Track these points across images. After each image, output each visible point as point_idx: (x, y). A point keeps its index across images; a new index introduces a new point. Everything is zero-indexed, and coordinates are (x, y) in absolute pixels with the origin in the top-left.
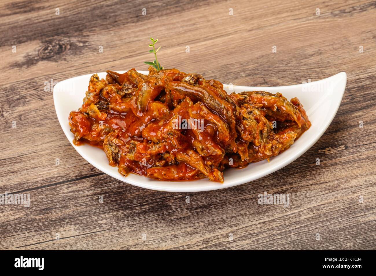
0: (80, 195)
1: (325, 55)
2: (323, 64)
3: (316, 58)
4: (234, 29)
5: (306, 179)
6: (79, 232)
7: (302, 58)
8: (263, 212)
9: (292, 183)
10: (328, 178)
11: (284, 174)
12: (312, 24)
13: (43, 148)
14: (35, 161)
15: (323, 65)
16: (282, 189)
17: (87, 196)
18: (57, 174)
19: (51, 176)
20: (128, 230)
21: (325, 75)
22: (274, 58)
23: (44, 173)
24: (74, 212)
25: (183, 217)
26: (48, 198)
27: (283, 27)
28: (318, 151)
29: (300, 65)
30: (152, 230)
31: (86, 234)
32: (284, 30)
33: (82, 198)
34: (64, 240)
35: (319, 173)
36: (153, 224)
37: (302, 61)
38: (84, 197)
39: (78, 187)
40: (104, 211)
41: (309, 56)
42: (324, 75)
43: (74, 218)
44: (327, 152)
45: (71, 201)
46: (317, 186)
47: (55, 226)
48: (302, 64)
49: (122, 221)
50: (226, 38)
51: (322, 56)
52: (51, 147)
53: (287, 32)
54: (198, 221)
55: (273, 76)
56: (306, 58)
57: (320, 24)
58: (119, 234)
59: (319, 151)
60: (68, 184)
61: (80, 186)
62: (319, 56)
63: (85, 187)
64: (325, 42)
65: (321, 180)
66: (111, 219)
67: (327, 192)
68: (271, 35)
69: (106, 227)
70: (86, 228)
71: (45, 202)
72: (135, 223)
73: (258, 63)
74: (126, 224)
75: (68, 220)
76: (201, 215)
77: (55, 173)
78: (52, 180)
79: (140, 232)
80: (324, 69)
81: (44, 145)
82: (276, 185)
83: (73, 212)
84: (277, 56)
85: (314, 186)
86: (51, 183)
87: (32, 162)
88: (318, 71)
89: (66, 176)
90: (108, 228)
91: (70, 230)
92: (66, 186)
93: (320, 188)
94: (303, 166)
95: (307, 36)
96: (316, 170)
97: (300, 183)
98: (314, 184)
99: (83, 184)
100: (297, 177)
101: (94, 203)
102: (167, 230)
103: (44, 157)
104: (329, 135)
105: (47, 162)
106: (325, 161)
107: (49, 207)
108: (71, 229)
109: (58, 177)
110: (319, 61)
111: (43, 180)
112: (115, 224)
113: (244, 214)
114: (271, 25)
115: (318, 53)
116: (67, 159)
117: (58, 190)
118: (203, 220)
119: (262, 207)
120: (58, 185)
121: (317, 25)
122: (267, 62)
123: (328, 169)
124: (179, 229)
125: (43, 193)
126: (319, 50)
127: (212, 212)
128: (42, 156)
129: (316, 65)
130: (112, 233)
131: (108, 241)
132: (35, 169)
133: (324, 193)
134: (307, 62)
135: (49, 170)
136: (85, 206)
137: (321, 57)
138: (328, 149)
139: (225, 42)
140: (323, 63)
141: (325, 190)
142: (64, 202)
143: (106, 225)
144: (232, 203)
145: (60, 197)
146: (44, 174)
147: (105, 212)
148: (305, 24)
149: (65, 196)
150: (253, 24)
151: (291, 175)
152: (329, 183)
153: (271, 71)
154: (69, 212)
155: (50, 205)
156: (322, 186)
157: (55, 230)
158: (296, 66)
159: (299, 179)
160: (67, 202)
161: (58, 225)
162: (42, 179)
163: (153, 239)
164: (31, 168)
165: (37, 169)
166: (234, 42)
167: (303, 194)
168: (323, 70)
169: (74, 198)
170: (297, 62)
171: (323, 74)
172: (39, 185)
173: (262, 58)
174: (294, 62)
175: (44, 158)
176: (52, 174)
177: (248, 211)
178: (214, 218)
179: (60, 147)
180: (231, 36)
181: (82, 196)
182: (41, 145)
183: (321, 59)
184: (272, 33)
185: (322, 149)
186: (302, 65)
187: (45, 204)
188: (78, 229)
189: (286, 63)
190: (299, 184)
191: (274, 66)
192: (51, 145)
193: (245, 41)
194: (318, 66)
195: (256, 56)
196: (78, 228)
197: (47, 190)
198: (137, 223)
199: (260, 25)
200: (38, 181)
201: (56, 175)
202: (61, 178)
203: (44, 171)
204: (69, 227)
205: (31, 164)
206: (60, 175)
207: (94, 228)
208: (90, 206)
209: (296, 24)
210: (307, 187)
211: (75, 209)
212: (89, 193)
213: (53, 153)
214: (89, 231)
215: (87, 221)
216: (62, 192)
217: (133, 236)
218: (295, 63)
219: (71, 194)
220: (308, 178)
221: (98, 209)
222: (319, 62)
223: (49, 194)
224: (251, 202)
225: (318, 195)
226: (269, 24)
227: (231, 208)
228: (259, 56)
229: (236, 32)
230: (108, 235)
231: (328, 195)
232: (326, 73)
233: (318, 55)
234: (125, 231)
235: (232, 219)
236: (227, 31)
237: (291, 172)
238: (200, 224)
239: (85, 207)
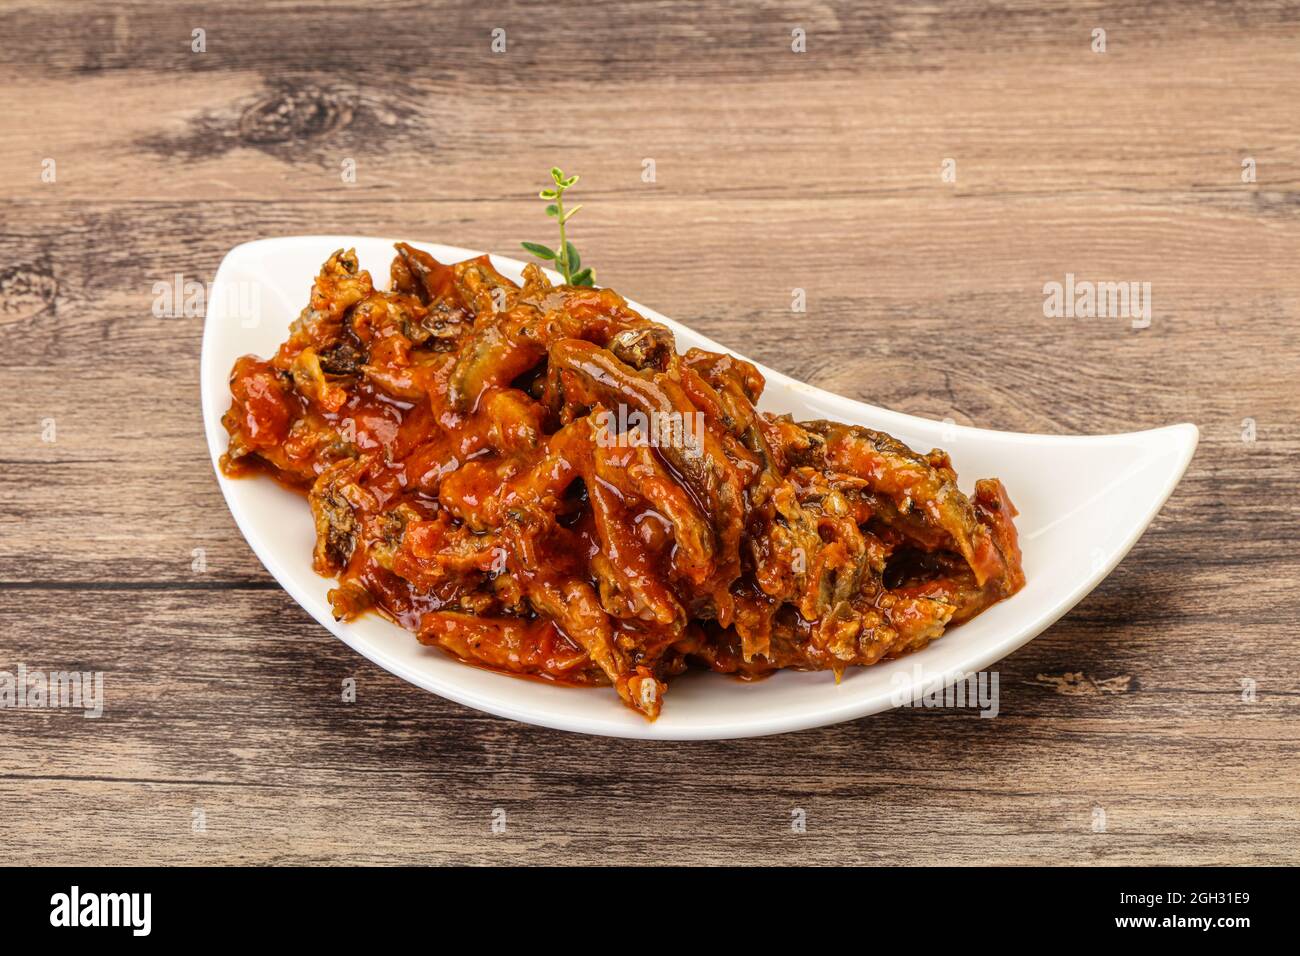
0: (206, 643)
1: (1179, 342)
2: (1163, 372)
3: (1145, 346)
4: (908, 177)
5: (960, 765)
6: (157, 768)
7: (1100, 334)
8: (777, 846)
9: (909, 769)
10: (1032, 779)
11: (896, 729)
12: (1175, 221)
13: (142, 451)
14: (103, 490)
15: (1161, 375)
16: (870, 781)
17: (227, 651)
18: (156, 553)
19: (133, 554)
20: (318, 801)
21: (1156, 411)
22: (1006, 310)
23: (116, 537)
24: (166, 697)
25: (511, 801)
26: (100, 628)
27: (1076, 209)
28: (1035, 676)
29: (1086, 356)
30: (394, 822)
31: (178, 782)
32: (1076, 221)
33: (208, 656)
34: (99, 787)
35: (1013, 754)
36: (403, 800)
37: (1097, 344)
38: (215, 651)
39: (210, 613)
40: (262, 717)
41: (1126, 333)
42: (1152, 413)
43: (156, 717)
44: (1062, 690)
45: (170, 656)
46: (987, 799)
47: (86, 731)
48: (1092, 354)
49: (307, 765)
50: (874, 203)
51: (1172, 344)
52: (169, 456)
53: (1082, 229)
54: (553, 827)
55: (981, 376)
56: (1113, 337)
57: (1204, 225)
58: (280, 808)
59: (1041, 677)
60: (179, 596)
61: (216, 613)
62: (1160, 340)
63: (233, 618)
64: (1196, 295)
65: (1009, 780)
66: (276, 750)
67: (1012, 827)
68: (1027, 226)
69: (249, 773)
70: (185, 763)
71: (83, 638)
72: (348, 782)
73: (947, 317)
74: (318, 779)
75: (136, 720)
76: (571, 805)
77: (153, 547)
78: (133, 567)
79: (352, 818)
80: (1161, 392)
81: (150, 442)
82: (855, 762)
83: (163, 694)
84: (1021, 307)
85: (977, 798)
86: (128, 580)
87: (91, 491)
88: (1137, 391)
89: (182, 567)
90: (255, 777)
91: (130, 755)
92: (170, 602)
93: (994, 811)
94: (966, 717)
95: (1144, 257)
96: (1002, 743)
97: (935, 773)
98: (979, 792)
99: (227, 605)
100: (933, 750)
101: (239, 682)
102: (442, 832)
103: (135, 482)
104: (1091, 629)
105: (138, 502)
106: (1045, 720)
107: (91, 661)
108: (134, 751)
109: (158, 563)
110: (1152, 358)
111: (105, 562)
112: (282, 771)
113: (711, 839)
114: (1038, 193)
115: (1159, 326)
116: (207, 506)
117: (141, 610)
118: (572, 826)
119: (779, 830)
120: (146, 593)
121: (1190, 228)
122: (979, 322)
123: (1045, 750)
124: (481, 837)
125: (90, 607)
126: (1168, 319)
127: (611, 805)
128: (130, 480)
129: (1138, 370)
130: (261, 800)
131: (239, 823)
132: (93, 518)
133: (1003, 829)
134: (1111, 352)
135: (135, 532)
136: (206, 685)
137: (1163, 346)
138: (1070, 677)
139: (865, 218)
140: (1164, 368)
141: (1010, 822)
142: (146, 654)
143: (250, 768)
144: (686, 791)
145: (138, 636)
146: (114, 543)
147: (265, 720)
148: (1152, 214)
149: (155, 633)
150: (980, 174)
151: (915, 738)
152: (1031, 799)
153: (979, 355)
154: (149, 693)
155: (95, 655)
156: (1005, 803)
157: (82, 745)
158: (1072, 358)
159: (936, 761)
160: (155, 656)
161: (100, 729)
162: (102, 557)
163: (384, 852)
164: (82, 513)
165: (98, 519)
166: (895, 225)
167: (930, 815)
168: (1154, 394)
169: (181, 649)
170: (1079, 344)
171: (1148, 406)
172: (85, 576)
173: (967, 303)
174: (1069, 342)
175: (136, 486)
176: (141, 549)
177: (728, 831)
178: (610, 829)
179: (198, 459)
180: (890, 202)
181: (212, 646)
182: (141, 441)
183: (1162, 351)
184: (1031, 222)
185: (1051, 674)
186: (1090, 360)
187: (83, 647)
188: (157, 759)
189: (1039, 338)
190: (931, 780)
191: (997, 341)
192: (173, 447)
193: (933, 228)
194: (1145, 373)
195: (950, 291)
196: (159, 754)
197: (106, 599)
198: (354, 784)
199: (1001, 184)
200: (86, 563)
201: (153, 556)
202: (166, 570)
203: (117, 532)
204: (131, 745)
205: (85, 499)
206: (166, 556)
207: (210, 769)
208: (223, 688)
209: (1123, 208)
210: (953, 794)
211: (172, 688)
212: (238, 643)
213: (168, 478)
214: (191, 775)
215: (195, 738)
216: (150, 617)
217: (323, 827)
218: (1070, 347)
219: (179, 632)
220: (967, 765)
221: (247, 704)
222: (1151, 363)
223: (105, 616)
224: (750, 803)
225: (980, 831)
226: (1033, 189)
227: (677, 808)
228: (962, 294)
229: (913, 191)
230: (246, 805)
231: (1011, 838)
232: (1160, 407)
233: (1159, 336)
234: (304, 802)
235: (668, 847)
236: (885, 178)
237: (918, 730)
238: (555, 839)
239: (205, 689)
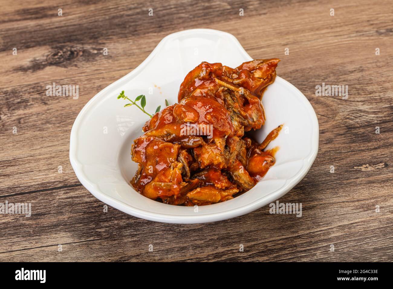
0: (79, 202)
1: (367, 72)
2: (364, 81)
3: (357, 75)
4: (266, 43)
5: (338, 195)
6: (73, 239)
7: (341, 74)
8: (286, 227)
9: (322, 199)
10: (363, 196)
11: (314, 189)
12: (354, 42)
13: (41, 152)
14: (31, 165)
15: (364, 82)
16: (310, 204)
17: (86, 203)
18: (55, 179)
19: (47, 181)
20: (130, 240)
21: (366, 91)
22: (309, 72)
23: (40, 177)
24: (70, 219)
25: (194, 229)
26: (42, 203)
27: (321, 43)
28: (353, 167)
29: (339, 81)
30: (157, 241)
31: (82, 242)
32: (323, 46)
33: (81, 205)
34: (55, 248)
35: (354, 190)
36: (158, 235)
37: (341, 77)
38: (83, 203)
39: (77, 193)
40: (104, 219)
41: (349, 73)
42: (365, 92)
43: (68, 225)
44: (363, 169)
45: (68, 207)
46: (350, 203)
47: (46, 232)
48: (340, 80)
49: (123, 230)
50: (257, 51)
51: (364, 73)
52: (51, 152)
53: (326, 48)
54: (211, 234)
55: (307, 91)
56: (345, 74)
57: (363, 41)
58: (118, 244)
59: (355, 168)
60: (66, 190)
61: (79, 193)
62: (361, 73)
63: (85, 193)
64: (367, 60)
65: (355, 197)
66: (112, 228)
67: (361, 210)
68: (308, 50)
69: (105, 235)
70: (82, 236)
71: (37, 207)
72: (138, 233)
73: (291, 77)
74: (128, 233)
75: (62, 227)
76: (214, 228)
77: (53, 178)
78: (48, 184)
79: (143, 243)
80: (366, 86)
81: (43, 149)
82: (304, 200)
83: (69, 218)
84: (313, 71)
85: (347, 203)
86: (47, 188)
87: (27, 165)
88: (358, 87)
89: (64, 182)
90: (107, 236)
91: (63, 237)
92: (63, 192)
93: (353, 206)
94: (335, 182)
95: (348, 52)
96: (350, 187)
97: (331, 199)
98: (347, 202)
99: (83, 190)
100: (328, 193)
101: (93, 210)
102: (175, 242)
103: (41, 161)
104: (367, 152)
105: (44, 166)
106: (361, 179)
107: (42, 213)
108: (64, 236)
109: (56, 182)
110: (360, 78)
111: (38, 185)
112: (115, 233)
113: (264, 229)
114: (308, 41)
115: (359, 69)
116: (67, 164)
117: (54, 196)
118: (217, 233)
119: (285, 223)
120: (54, 191)
121: (359, 43)
122: (302, 77)
123: (364, 187)
124: (188, 241)
125: (37, 198)
126: (361, 67)
127: (228, 225)
128: (40, 161)
129: (356, 82)
130: (111, 243)
131: (106, 250)
132: (30, 173)
133: (358, 211)
134: (346, 78)
135: (45, 175)
136: (82, 213)
137: (362, 74)
138: (364, 166)
139: (256, 55)
140: (365, 80)
141: (360, 208)
142: (60, 208)
143: (104, 234)
144: (251, 217)
145: (55, 203)
146: (39, 179)
148: (346, 41)
149: (61, 201)
150: (288, 39)
151: (321, 190)
152: (365, 201)
153: (305, 85)
154: (64, 219)
155: (43, 211)
156: (356, 203)
157: (46, 237)
158: (334, 82)
159: (330, 196)
160: (63, 208)
161: (50, 231)
162: (37, 183)
163: (157, 250)
164: (26, 172)
165: (32, 173)
166: (266, 56)
167: (333, 211)
168: (364, 87)
169: (71, 205)
170: (336, 78)
171: (363, 91)
172: (33, 189)
173: (297, 72)
174: (332, 78)
175: (42, 162)
176: (49, 179)
177: (269, 226)
178: (230, 232)
179: (60, 152)
180: (263, 50)
181: (81, 202)
182: (40, 149)
183: (362, 76)
184: (309, 48)
185: (358, 166)
186: (340, 81)
187: (38, 209)
188: (72, 236)
189: (322, 78)
190: (330, 201)
191: (309, 81)
192: (51, 149)
193: (279, 55)
194: (359, 82)
195: (289, 70)
196: (73, 235)
197: (42, 195)
198: (141, 233)
199: (296, 40)
200: (32, 186)
201: (54, 180)
202: (59, 184)
203: (39, 176)
204: (62, 234)
205: (26, 168)
206: (58, 180)
207: (91, 236)
208: (88, 213)
209: (336, 41)
210: (338, 204)
211: (71, 216)
212: (89, 200)
213: (52, 158)
214: (85, 239)
215: (83, 229)
216: (58, 197)
217: (134, 247)
218: (332, 79)
219: (69, 200)
220: (340, 195)
221: (98, 216)
222: (360, 79)
223: (42, 199)
224: (273, 217)
225: (351, 212)
226: (307, 40)
227: (250, 222)
228: (293, 70)
229: (268, 46)
230: (106, 245)
231: (362, 213)
232: (367, 90)
233: (360, 72)
234: (126, 241)
235: (251, 233)
236: (259, 44)
237: (321, 188)
238: (213, 237)
239: (82, 215)
